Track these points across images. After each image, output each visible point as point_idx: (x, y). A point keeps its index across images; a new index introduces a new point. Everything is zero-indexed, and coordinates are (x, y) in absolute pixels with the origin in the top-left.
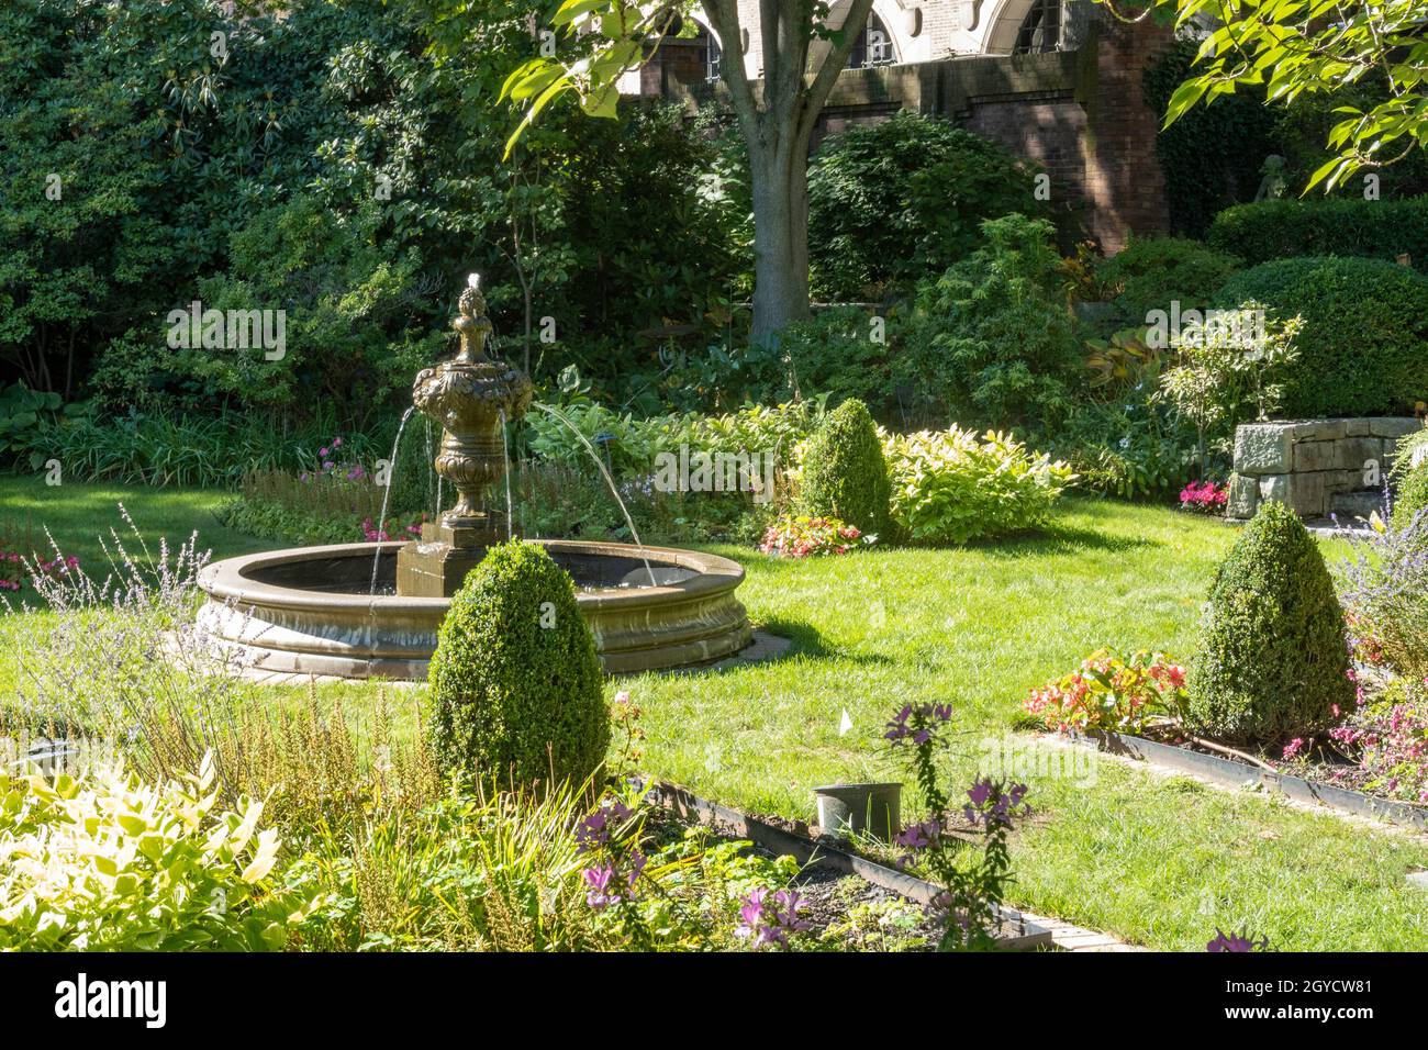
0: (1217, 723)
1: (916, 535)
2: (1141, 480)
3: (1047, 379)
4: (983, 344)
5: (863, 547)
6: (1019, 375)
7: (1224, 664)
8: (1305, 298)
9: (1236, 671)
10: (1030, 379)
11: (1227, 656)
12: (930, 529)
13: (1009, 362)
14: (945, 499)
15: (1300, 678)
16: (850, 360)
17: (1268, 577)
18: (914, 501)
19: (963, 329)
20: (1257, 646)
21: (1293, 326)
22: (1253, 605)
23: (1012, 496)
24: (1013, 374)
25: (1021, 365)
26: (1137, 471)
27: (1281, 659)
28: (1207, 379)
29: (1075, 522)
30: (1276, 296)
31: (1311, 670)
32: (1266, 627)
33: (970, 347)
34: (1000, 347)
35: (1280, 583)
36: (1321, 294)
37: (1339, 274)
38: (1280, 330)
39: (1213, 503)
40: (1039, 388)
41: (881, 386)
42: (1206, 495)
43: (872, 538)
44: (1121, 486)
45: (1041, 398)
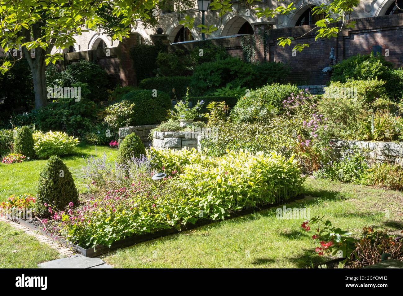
0: (40, 213)
1: (40, 157)
2: (102, 141)
3: (86, 119)
4: (71, 111)
5: (26, 160)
6: (79, 118)
7: (40, 198)
8: (137, 99)
9: (43, 199)
10: (81, 119)
11: (41, 195)
12: (42, 155)
13: (77, 115)
14: (46, 148)
15: (59, 200)
16: (51, 115)
17: (50, 175)
18: (38, 149)
19: (67, 108)
20: (47, 193)
21: (132, 105)
22: (47, 182)
23: (62, 146)
24: (78, 118)
25: (79, 116)
26: (101, 139)
27: (54, 196)
28: (114, 118)
29: (85, 151)
30: (131, 99)
31: (62, 198)
32: (50, 187)
33: (68, 112)
34: (75, 112)
35: (53, 176)
36: (140, 98)
37: (145, 93)
38: (129, 106)
39: (116, 145)
40: (83, 120)
41: (58, 120)
42: (114, 144)
43: (29, 158)
44: (98, 142)
45: (84, 123)
